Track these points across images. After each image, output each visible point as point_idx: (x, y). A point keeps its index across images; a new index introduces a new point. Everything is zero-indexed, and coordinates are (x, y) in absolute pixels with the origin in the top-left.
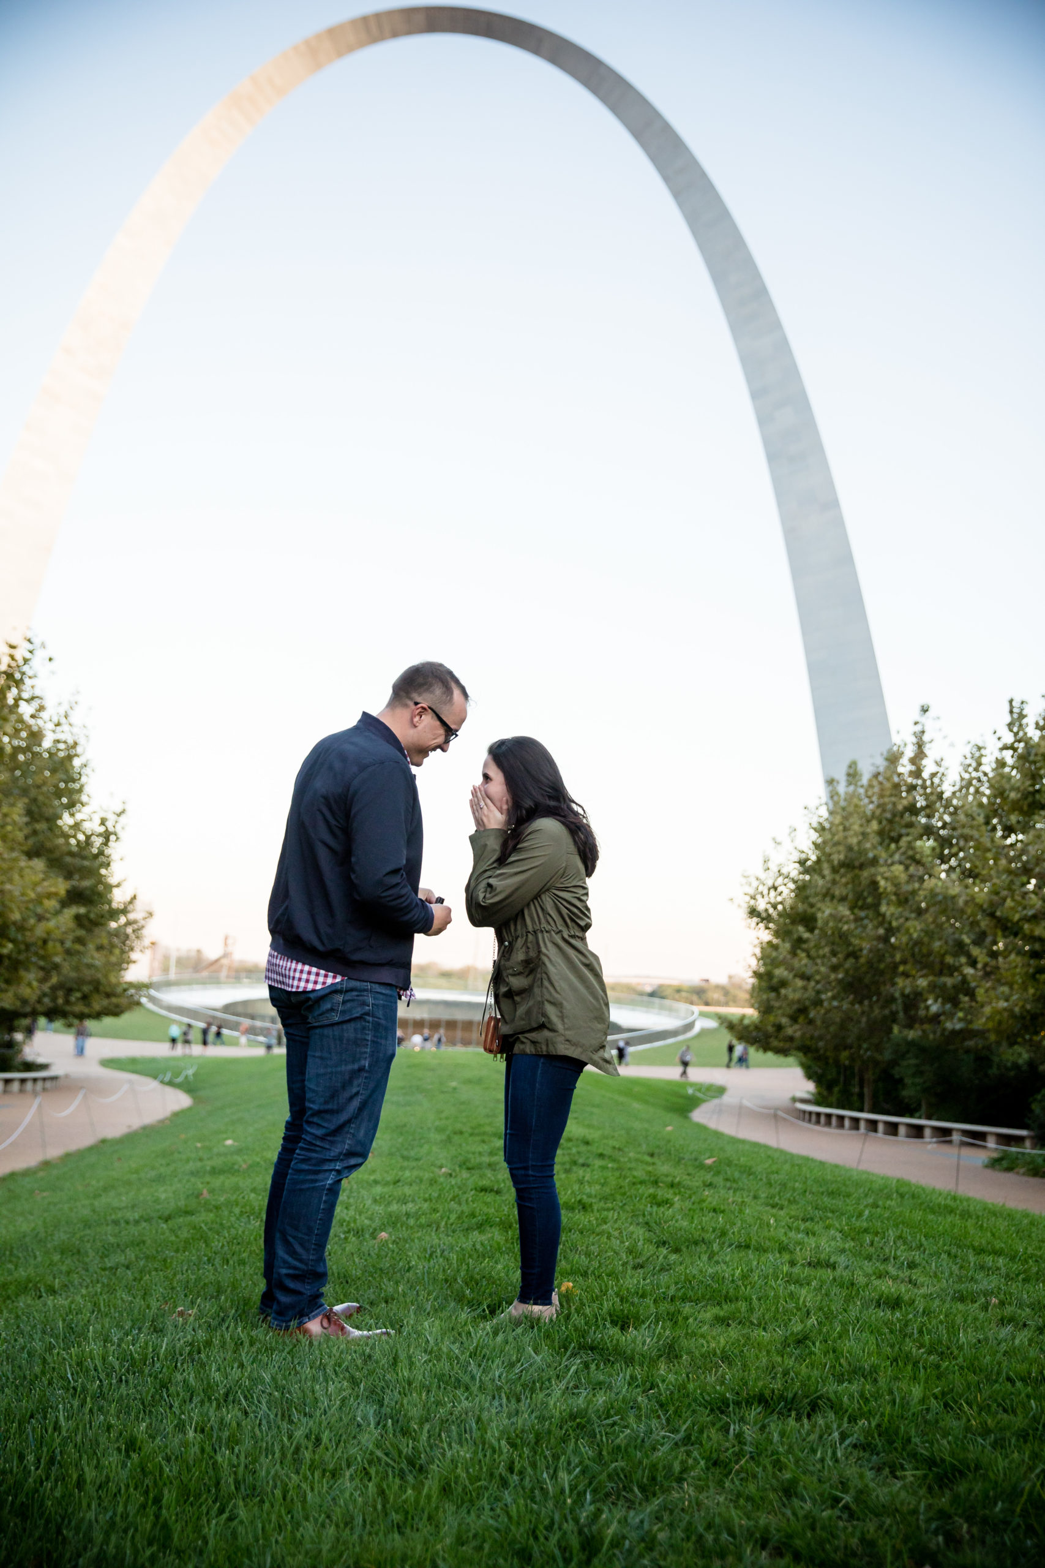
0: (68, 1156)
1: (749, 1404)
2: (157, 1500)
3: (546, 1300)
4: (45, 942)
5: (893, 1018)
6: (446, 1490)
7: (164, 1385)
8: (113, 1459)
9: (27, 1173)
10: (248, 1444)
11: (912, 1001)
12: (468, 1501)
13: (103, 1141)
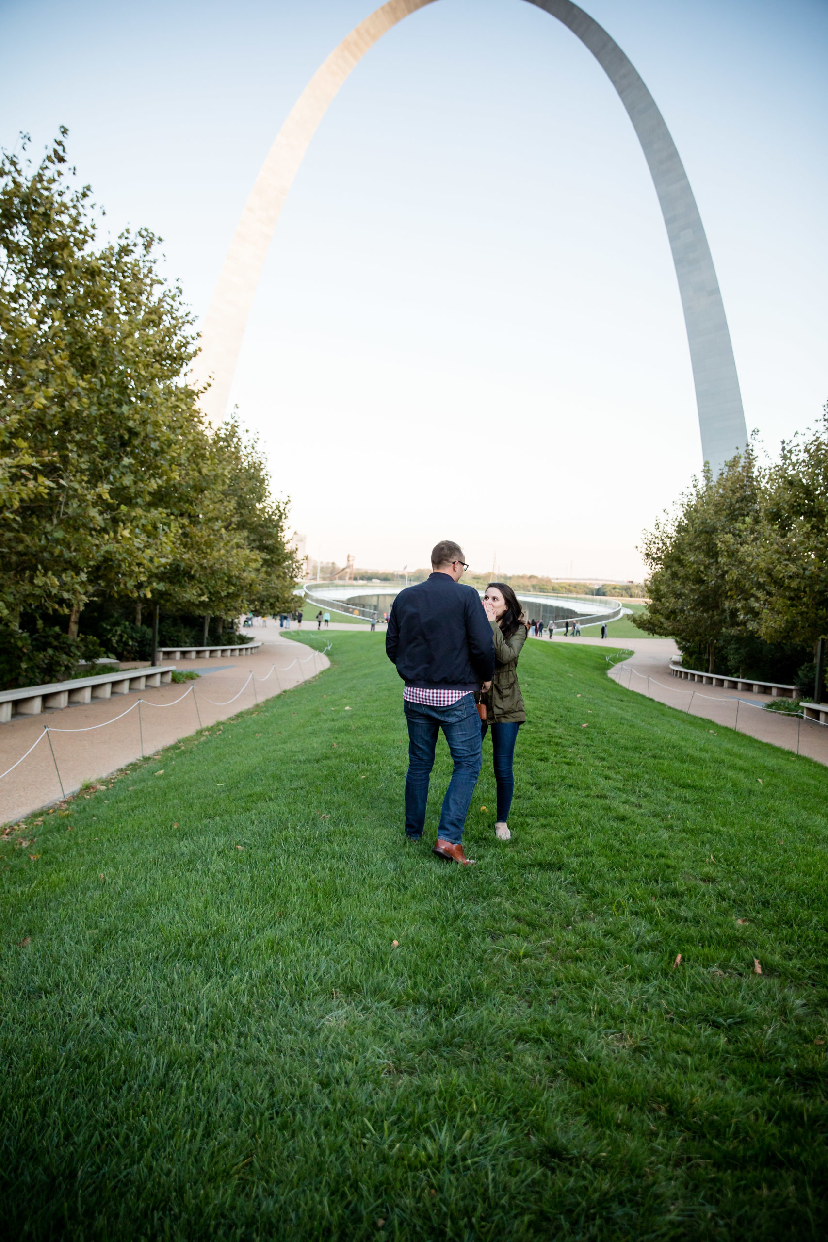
0: (267, 701)
2: (316, 896)
4: (251, 585)
5: (722, 622)
7: (318, 851)
8: (300, 880)
9: (249, 712)
11: (734, 613)
13: (285, 692)
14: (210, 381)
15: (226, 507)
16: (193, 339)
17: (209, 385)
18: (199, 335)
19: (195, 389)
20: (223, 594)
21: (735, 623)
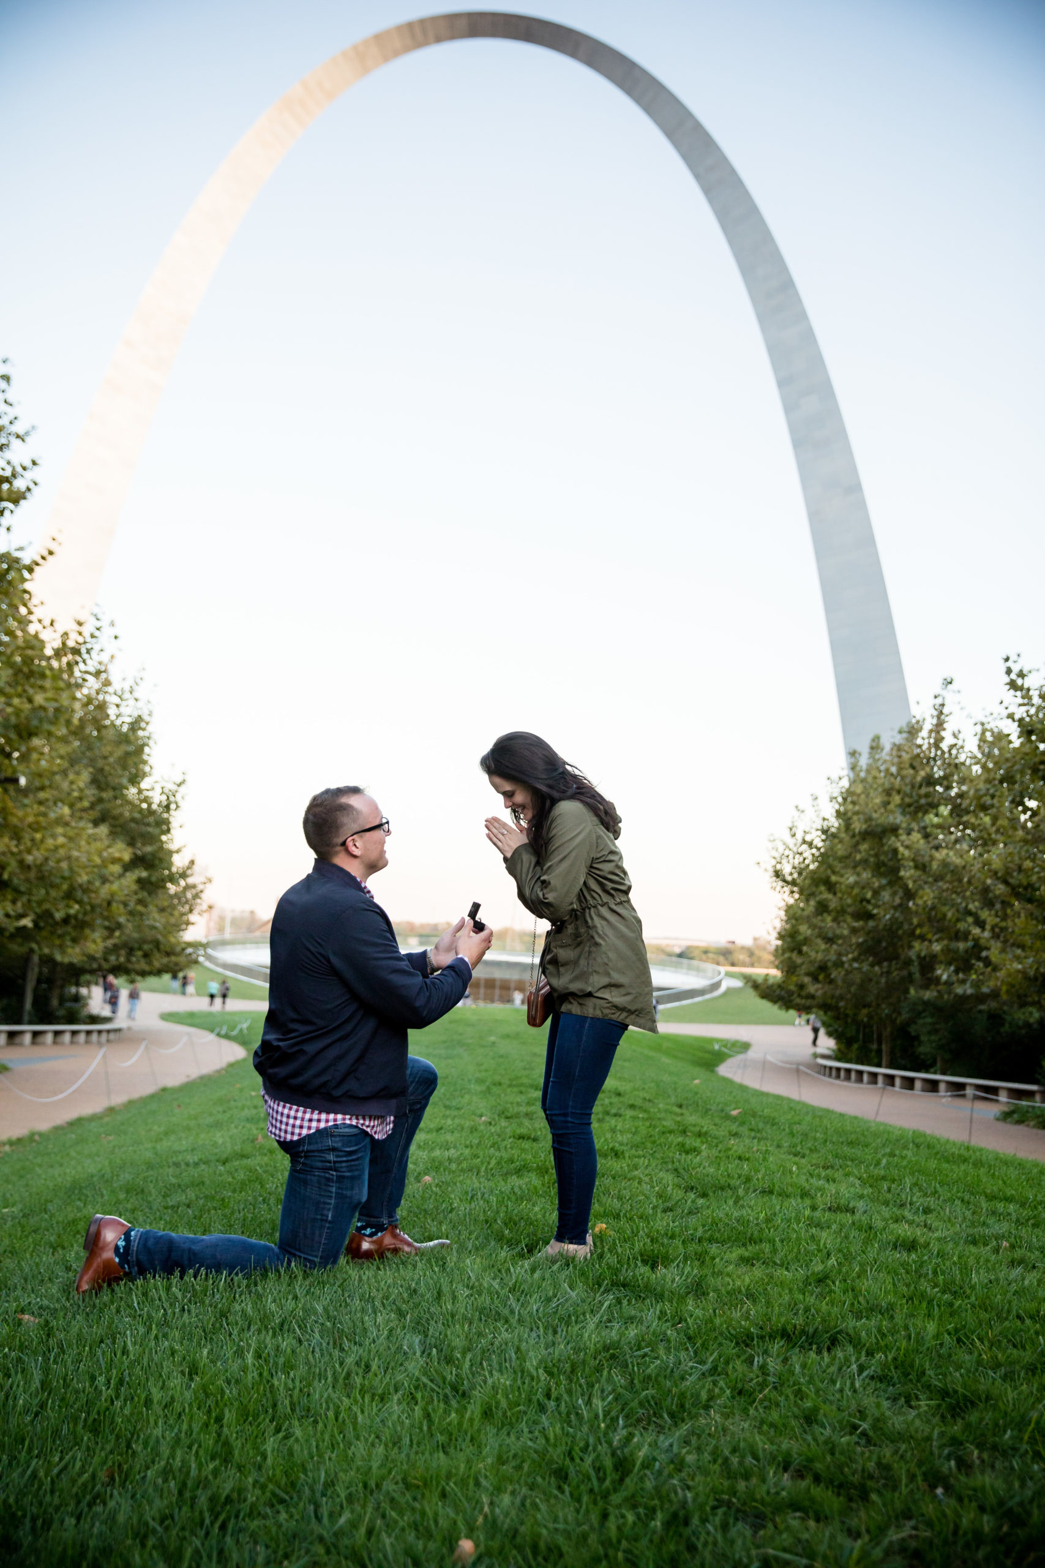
0: (131, 1103)
1: (772, 1337)
2: (219, 1419)
3: (581, 1241)
4: (109, 903)
5: (910, 979)
6: (487, 1414)
8: (176, 1381)
9: (93, 1118)
10: (302, 1370)
11: (928, 964)
12: (508, 1424)
13: (164, 1090)
14: (53, 546)
15: (72, 783)
16: (24, 469)
17: (51, 553)
18: (34, 463)
19: (26, 558)
20: (59, 916)
21: (929, 981)
